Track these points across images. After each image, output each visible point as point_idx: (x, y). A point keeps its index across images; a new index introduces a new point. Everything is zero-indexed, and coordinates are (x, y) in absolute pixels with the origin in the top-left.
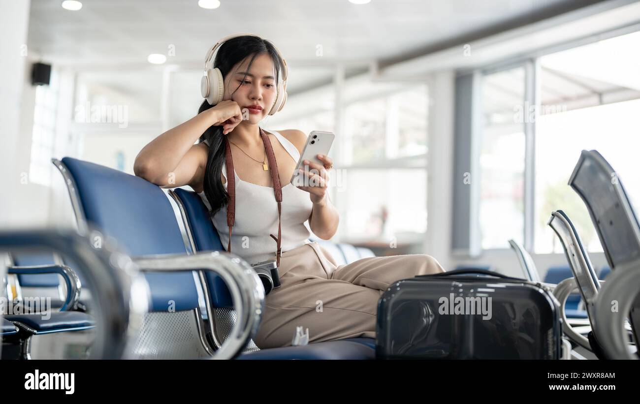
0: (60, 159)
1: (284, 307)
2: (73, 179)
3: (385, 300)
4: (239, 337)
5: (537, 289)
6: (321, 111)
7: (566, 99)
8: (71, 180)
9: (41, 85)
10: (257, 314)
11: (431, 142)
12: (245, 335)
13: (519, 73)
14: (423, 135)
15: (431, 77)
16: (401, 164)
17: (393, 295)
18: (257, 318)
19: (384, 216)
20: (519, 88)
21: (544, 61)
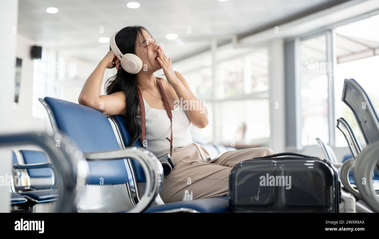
0: (43, 98)
1: (180, 180)
2: (51, 110)
3: (233, 172)
4: (149, 196)
5: (323, 163)
6: (204, 67)
7: (353, 53)
8: (50, 110)
9: (37, 59)
10: (159, 182)
11: (271, 83)
12: (152, 195)
13: (322, 38)
14: (266, 79)
15: (269, 44)
16: (253, 96)
17: (239, 169)
18: (159, 185)
19: (244, 128)
20: (323, 47)
21: (338, 30)
